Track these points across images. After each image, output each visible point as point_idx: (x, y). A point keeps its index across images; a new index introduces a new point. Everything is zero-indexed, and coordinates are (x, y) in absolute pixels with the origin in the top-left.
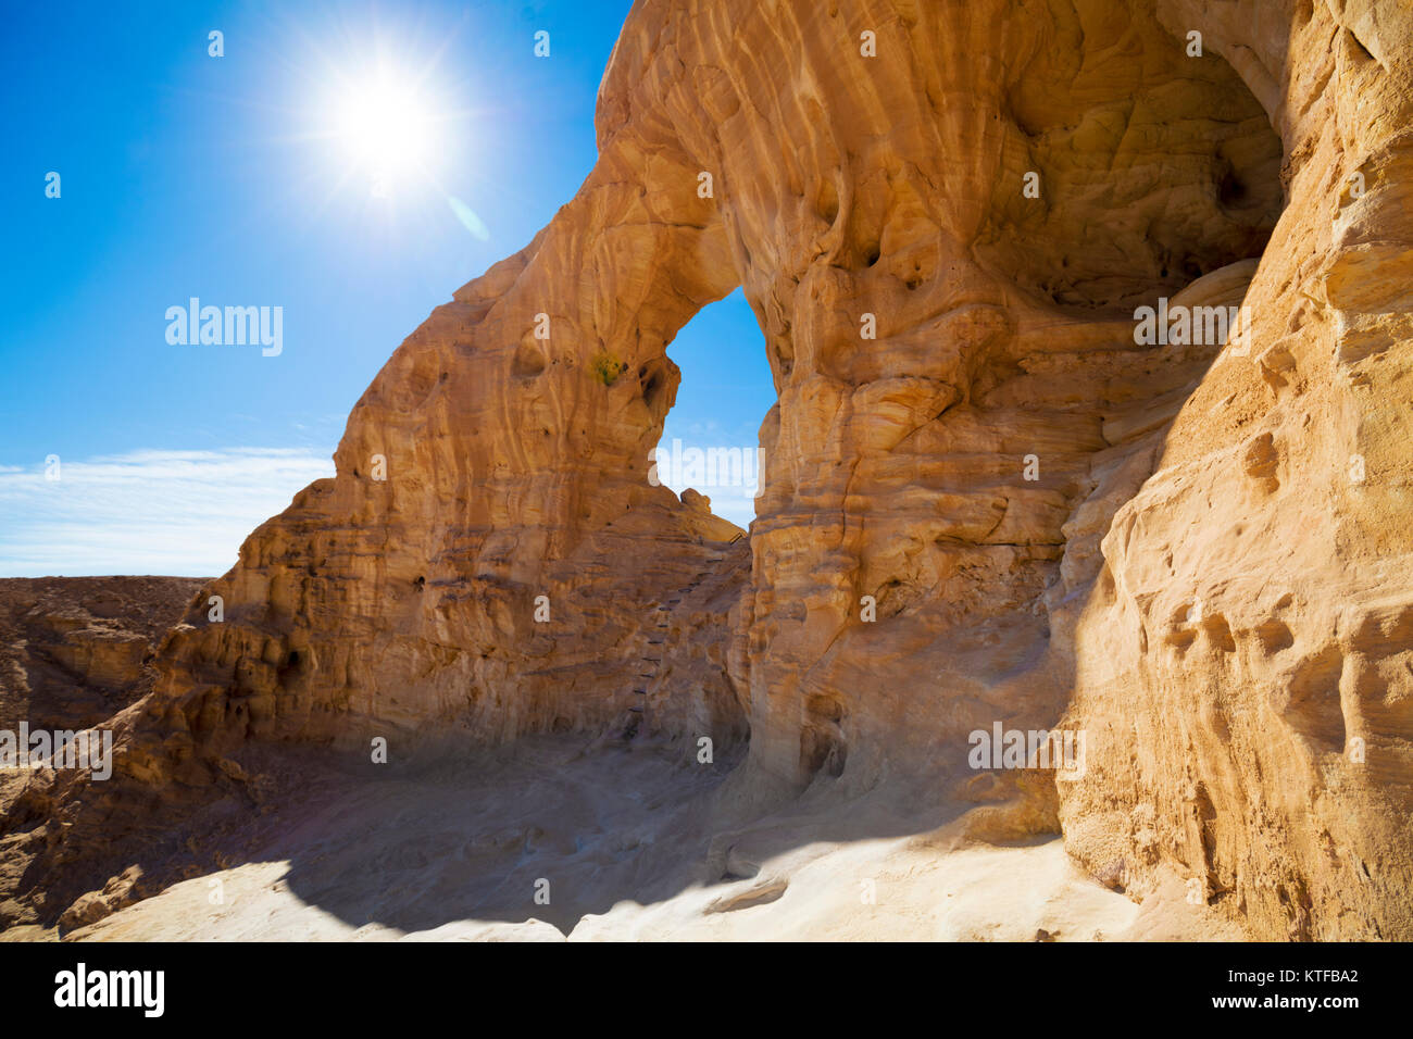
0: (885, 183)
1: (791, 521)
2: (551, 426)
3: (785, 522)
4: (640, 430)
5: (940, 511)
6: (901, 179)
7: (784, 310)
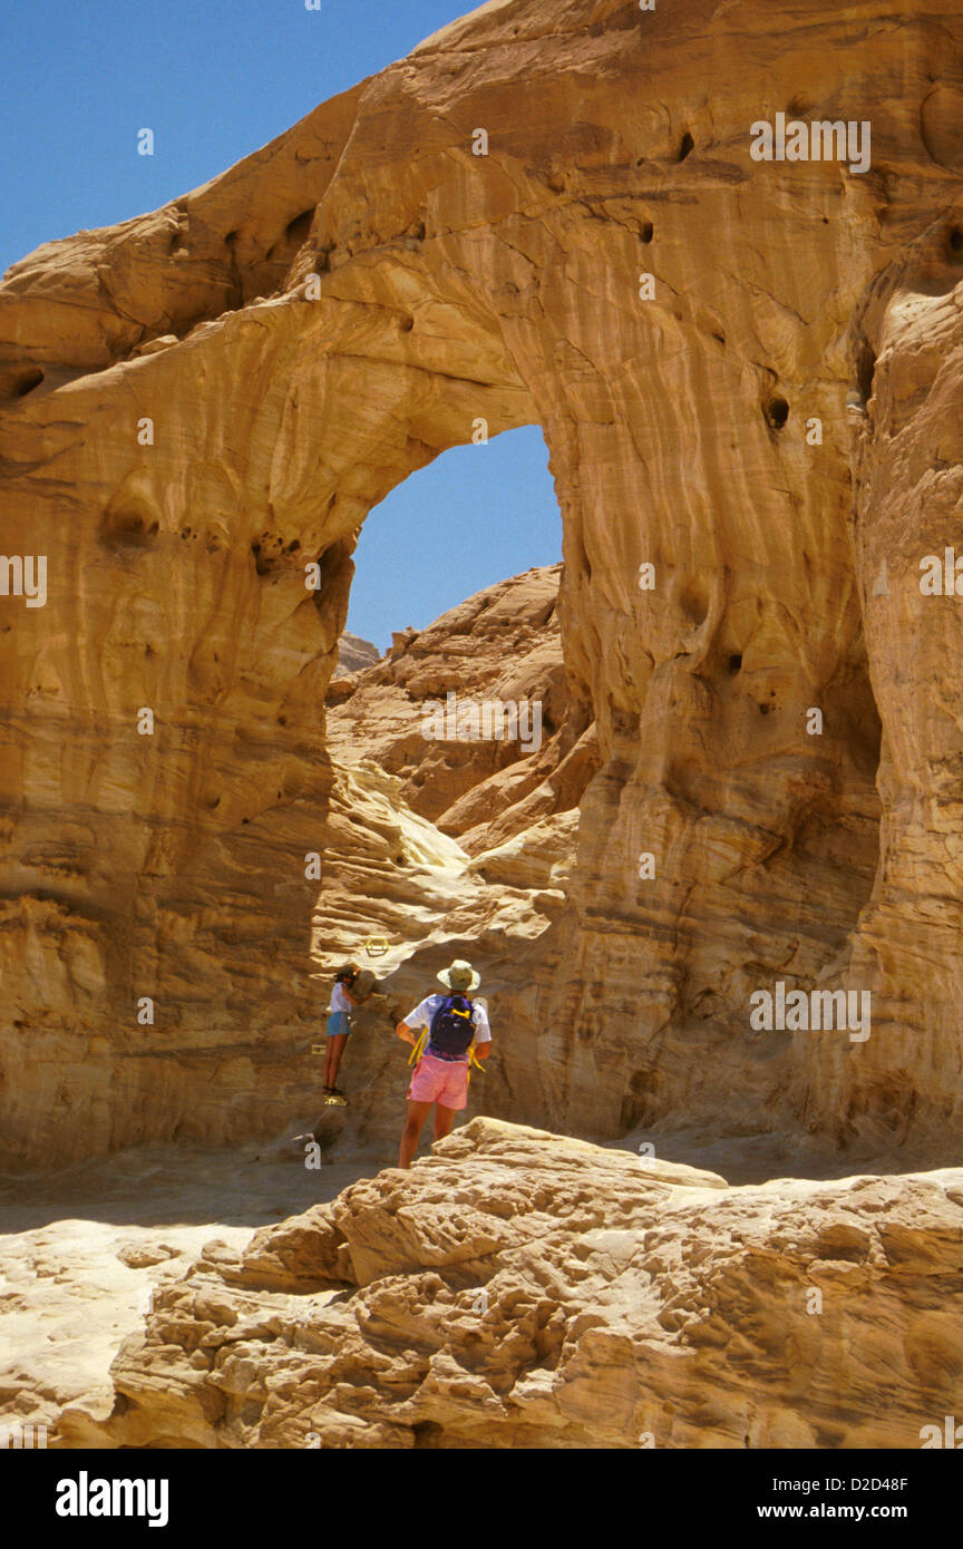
0: (755, 611)
1: (629, 929)
2: (159, 643)
3: (623, 929)
4: (305, 658)
5: (752, 944)
6: (771, 612)
7: (627, 663)
